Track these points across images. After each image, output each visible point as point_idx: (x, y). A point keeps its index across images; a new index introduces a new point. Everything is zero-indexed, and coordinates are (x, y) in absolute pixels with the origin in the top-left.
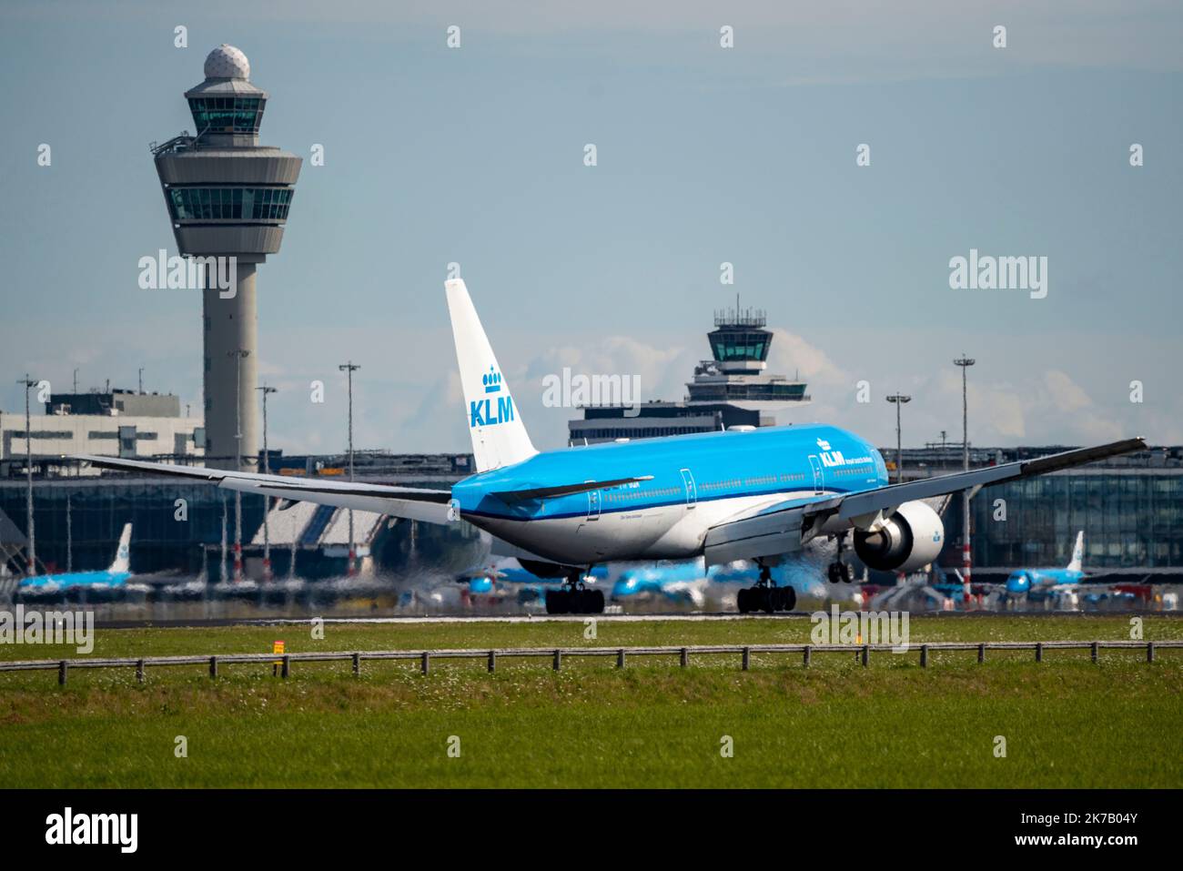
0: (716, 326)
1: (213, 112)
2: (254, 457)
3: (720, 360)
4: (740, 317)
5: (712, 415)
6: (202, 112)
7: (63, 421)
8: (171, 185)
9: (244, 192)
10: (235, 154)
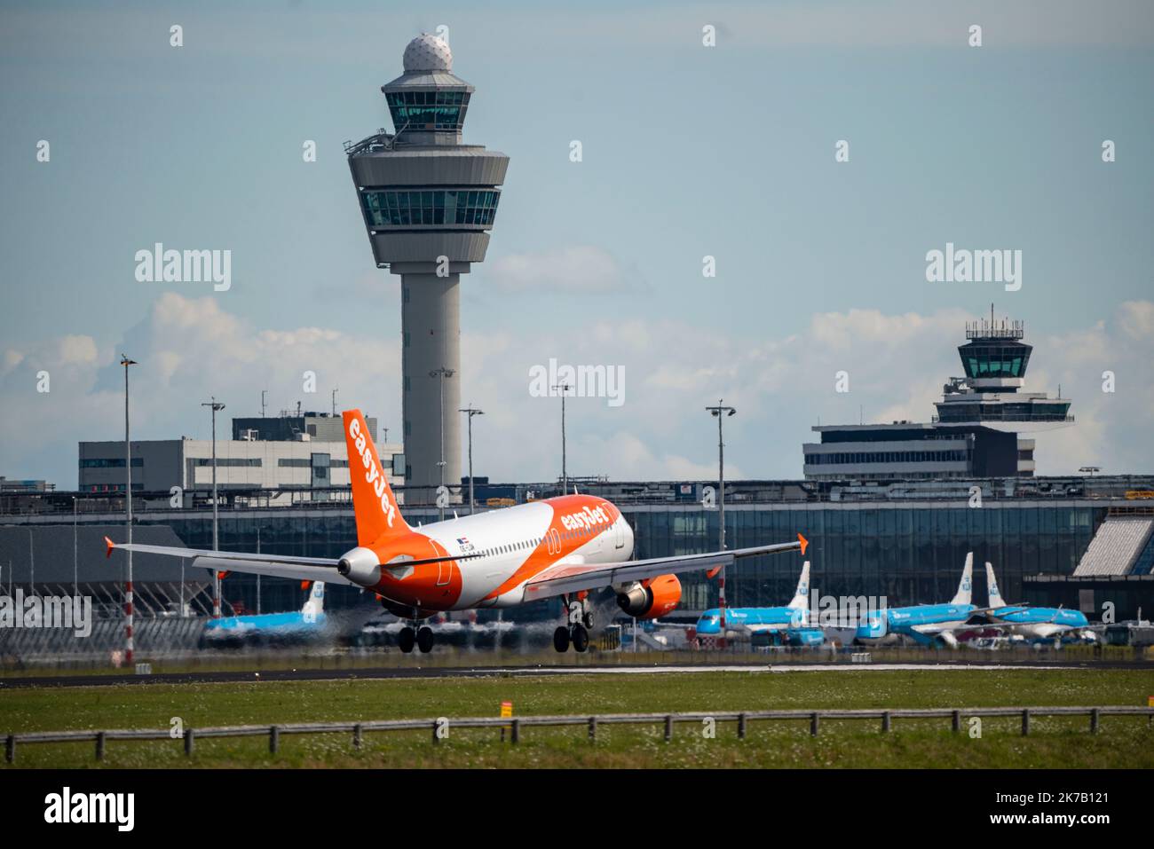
0: (968, 339)
1: (412, 107)
2: (457, 486)
3: (973, 377)
4: (995, 329)
5: (963, 437)
6: (401, 107)
7: (252, 447)
8: (368, 188)
9: (446, 194)
10: (436, 154)
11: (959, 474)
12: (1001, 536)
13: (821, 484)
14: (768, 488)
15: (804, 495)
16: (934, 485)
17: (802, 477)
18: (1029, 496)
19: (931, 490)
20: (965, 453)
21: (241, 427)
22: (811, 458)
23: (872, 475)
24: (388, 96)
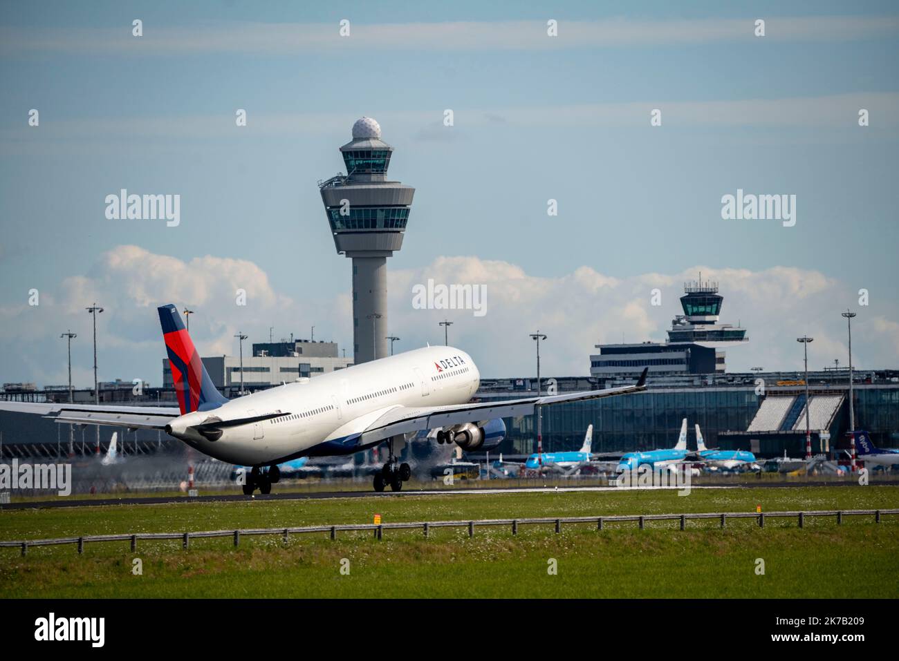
0: (685, 293)
1: (358, 160)
3: (688, 315)
4: (702, 287)
5: (684, 351)
6: (351, 160)
7: (264, 360)
8: (331, 207)
9: (378, 211)
10: (372, 187)
11: (682, 372)
12: (704, 409)
13: (600, 379)
14: (568, 382)
15: (589, 386)
16: (666, 379)
17: (590, 375)
18: (721, 384)
19: (664, 382)
20: (685, 360)
21: (257, 349)
22: (595, 364)
23: (631, 374)
24: (343, 153)
